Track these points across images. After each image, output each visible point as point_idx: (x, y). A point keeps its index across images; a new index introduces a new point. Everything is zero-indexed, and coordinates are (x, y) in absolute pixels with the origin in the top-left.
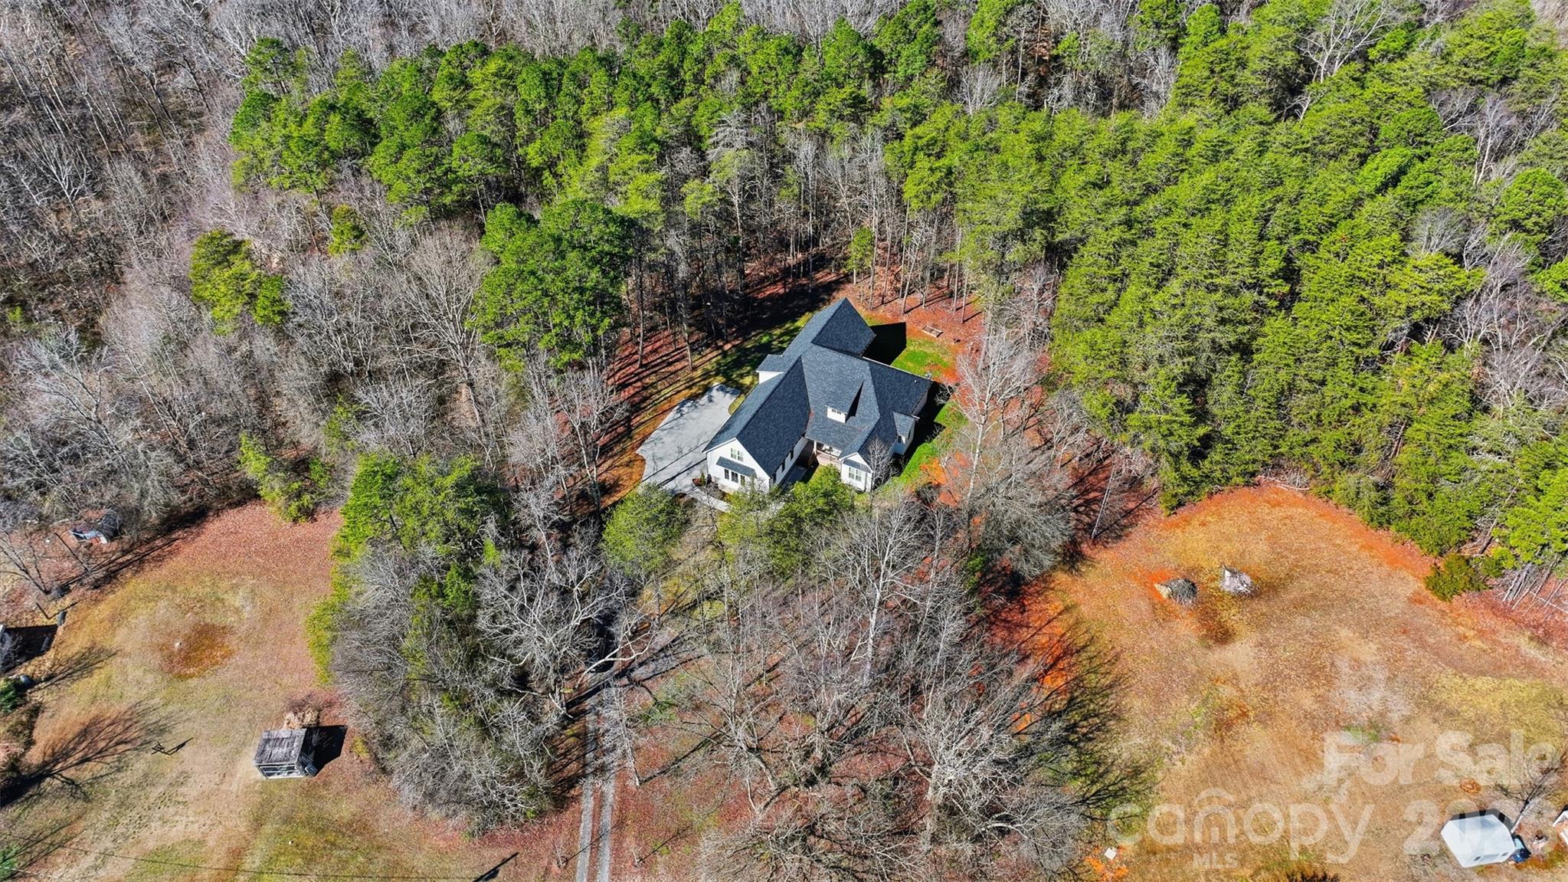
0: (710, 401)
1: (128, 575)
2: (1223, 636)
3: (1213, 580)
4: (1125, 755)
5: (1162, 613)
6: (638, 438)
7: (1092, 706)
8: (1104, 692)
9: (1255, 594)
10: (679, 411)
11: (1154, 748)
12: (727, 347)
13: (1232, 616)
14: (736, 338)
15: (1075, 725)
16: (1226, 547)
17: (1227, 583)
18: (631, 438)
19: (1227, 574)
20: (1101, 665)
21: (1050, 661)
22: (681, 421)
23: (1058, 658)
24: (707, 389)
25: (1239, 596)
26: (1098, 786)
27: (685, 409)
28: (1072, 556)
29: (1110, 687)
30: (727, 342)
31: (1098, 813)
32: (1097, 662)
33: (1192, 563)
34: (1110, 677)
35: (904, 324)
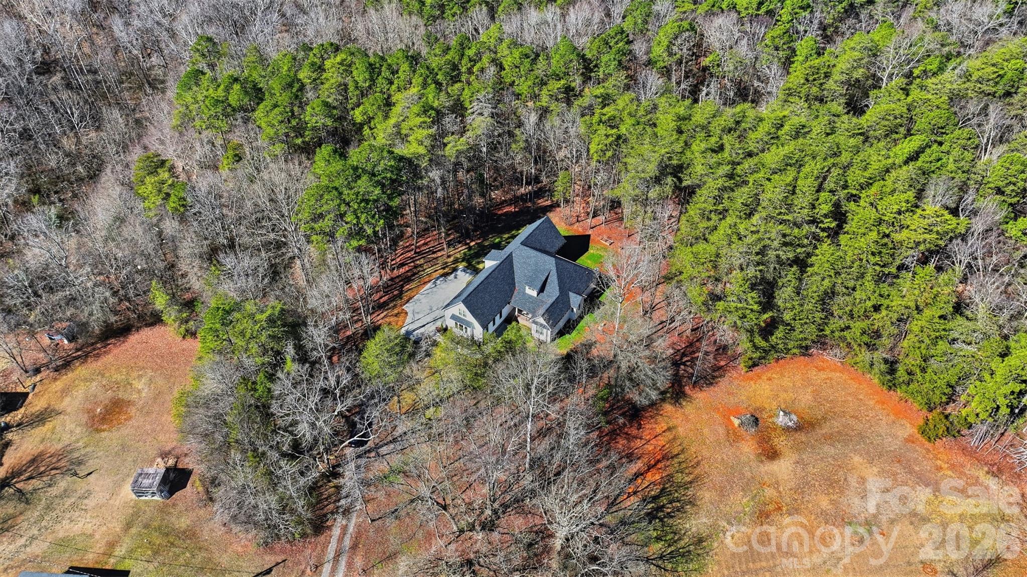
0: (456, 278)
1: (77, 364)
2: (773, 455)
3: (771, 417)
4: (694, 529)
5: (733, 437)
6: (405, 298)
7: (676, 495)
8: (686, 485)
9: (799, 428)
10: (435, 283)
11: (714, 526)
12: (472, 244)
13: (781, 442)
14: (479, 239)
15: (663, 506)
16: (783, 395)
17: (781, 419)
18: (401, 299)
19: (782, 413)
20: (686, 468)
21: (652, 462)
22: (435, 289)
23: (658, 461)
24: (455, 270)
25: (787, 429)
26: (673, 548)
27: (438, 282)
28: (677, 394)
29: (691, 482)
30: (473, 241)
31: (669, 566)
32: (684, 465)
33: (758, 404)
34: (692, 476)
35: (589, 236)
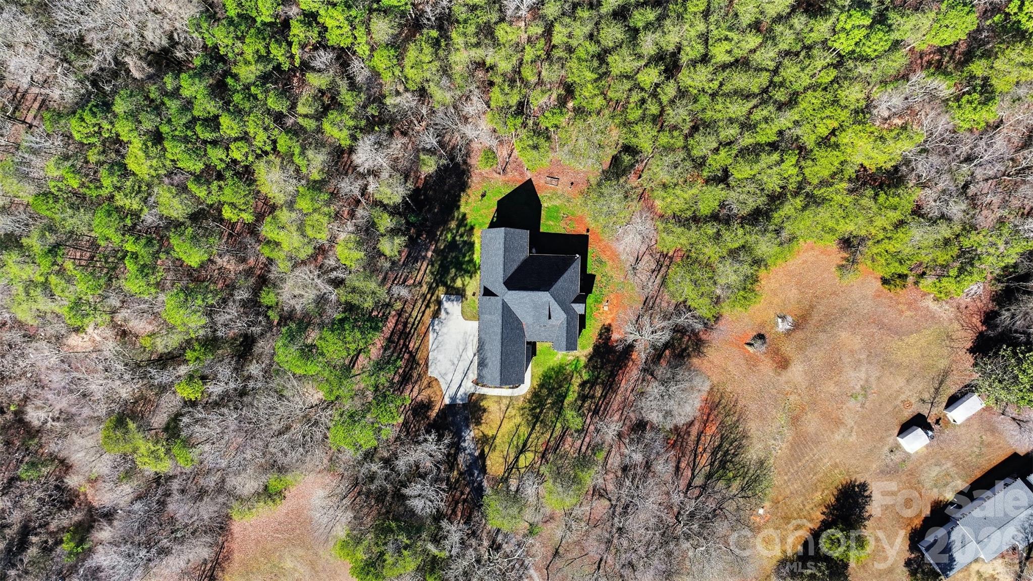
0: (447, 313)
2: (783, 364)
3: (772, 328)
4: (755, 457)
5: (752, 363)
6: (422, 362)
7: (732, 436)
8: (735, 425)
9: (796, 326)
10: (434, 330)
11: (766, 448)
12: (430, 254)
13: (788, 349)
14: (431, 245)
15: (728, 450)
16: (776, 300)
17: (781, 326)
18: (418, 364)
19: (780, 320)
20: (730, 410)
21: (705, 418)
22: (439, 338)
23: (709, 414)
24: (439, 303)
25: (788, 333)
26: (747, 479)
27: (436, 327)
28: (697, 344)
29: (738, 421)
30: (427, 250)
31: (750, 493)
32: (727, 408)
33: (759, 320)
34: (736, 415)
35: (530, 180)
